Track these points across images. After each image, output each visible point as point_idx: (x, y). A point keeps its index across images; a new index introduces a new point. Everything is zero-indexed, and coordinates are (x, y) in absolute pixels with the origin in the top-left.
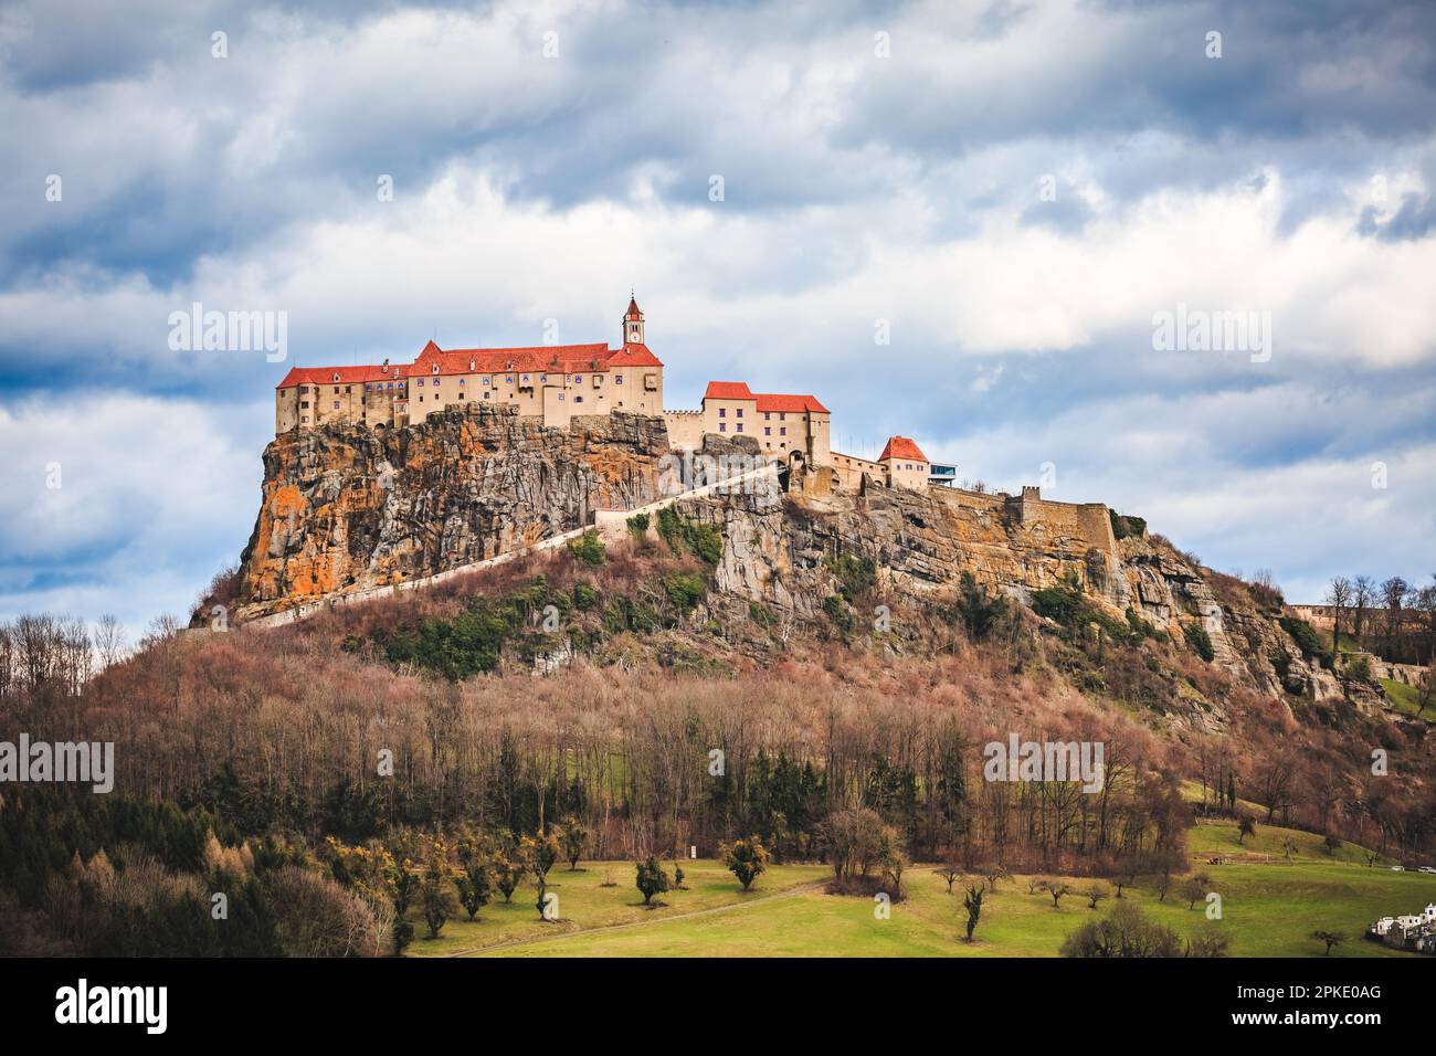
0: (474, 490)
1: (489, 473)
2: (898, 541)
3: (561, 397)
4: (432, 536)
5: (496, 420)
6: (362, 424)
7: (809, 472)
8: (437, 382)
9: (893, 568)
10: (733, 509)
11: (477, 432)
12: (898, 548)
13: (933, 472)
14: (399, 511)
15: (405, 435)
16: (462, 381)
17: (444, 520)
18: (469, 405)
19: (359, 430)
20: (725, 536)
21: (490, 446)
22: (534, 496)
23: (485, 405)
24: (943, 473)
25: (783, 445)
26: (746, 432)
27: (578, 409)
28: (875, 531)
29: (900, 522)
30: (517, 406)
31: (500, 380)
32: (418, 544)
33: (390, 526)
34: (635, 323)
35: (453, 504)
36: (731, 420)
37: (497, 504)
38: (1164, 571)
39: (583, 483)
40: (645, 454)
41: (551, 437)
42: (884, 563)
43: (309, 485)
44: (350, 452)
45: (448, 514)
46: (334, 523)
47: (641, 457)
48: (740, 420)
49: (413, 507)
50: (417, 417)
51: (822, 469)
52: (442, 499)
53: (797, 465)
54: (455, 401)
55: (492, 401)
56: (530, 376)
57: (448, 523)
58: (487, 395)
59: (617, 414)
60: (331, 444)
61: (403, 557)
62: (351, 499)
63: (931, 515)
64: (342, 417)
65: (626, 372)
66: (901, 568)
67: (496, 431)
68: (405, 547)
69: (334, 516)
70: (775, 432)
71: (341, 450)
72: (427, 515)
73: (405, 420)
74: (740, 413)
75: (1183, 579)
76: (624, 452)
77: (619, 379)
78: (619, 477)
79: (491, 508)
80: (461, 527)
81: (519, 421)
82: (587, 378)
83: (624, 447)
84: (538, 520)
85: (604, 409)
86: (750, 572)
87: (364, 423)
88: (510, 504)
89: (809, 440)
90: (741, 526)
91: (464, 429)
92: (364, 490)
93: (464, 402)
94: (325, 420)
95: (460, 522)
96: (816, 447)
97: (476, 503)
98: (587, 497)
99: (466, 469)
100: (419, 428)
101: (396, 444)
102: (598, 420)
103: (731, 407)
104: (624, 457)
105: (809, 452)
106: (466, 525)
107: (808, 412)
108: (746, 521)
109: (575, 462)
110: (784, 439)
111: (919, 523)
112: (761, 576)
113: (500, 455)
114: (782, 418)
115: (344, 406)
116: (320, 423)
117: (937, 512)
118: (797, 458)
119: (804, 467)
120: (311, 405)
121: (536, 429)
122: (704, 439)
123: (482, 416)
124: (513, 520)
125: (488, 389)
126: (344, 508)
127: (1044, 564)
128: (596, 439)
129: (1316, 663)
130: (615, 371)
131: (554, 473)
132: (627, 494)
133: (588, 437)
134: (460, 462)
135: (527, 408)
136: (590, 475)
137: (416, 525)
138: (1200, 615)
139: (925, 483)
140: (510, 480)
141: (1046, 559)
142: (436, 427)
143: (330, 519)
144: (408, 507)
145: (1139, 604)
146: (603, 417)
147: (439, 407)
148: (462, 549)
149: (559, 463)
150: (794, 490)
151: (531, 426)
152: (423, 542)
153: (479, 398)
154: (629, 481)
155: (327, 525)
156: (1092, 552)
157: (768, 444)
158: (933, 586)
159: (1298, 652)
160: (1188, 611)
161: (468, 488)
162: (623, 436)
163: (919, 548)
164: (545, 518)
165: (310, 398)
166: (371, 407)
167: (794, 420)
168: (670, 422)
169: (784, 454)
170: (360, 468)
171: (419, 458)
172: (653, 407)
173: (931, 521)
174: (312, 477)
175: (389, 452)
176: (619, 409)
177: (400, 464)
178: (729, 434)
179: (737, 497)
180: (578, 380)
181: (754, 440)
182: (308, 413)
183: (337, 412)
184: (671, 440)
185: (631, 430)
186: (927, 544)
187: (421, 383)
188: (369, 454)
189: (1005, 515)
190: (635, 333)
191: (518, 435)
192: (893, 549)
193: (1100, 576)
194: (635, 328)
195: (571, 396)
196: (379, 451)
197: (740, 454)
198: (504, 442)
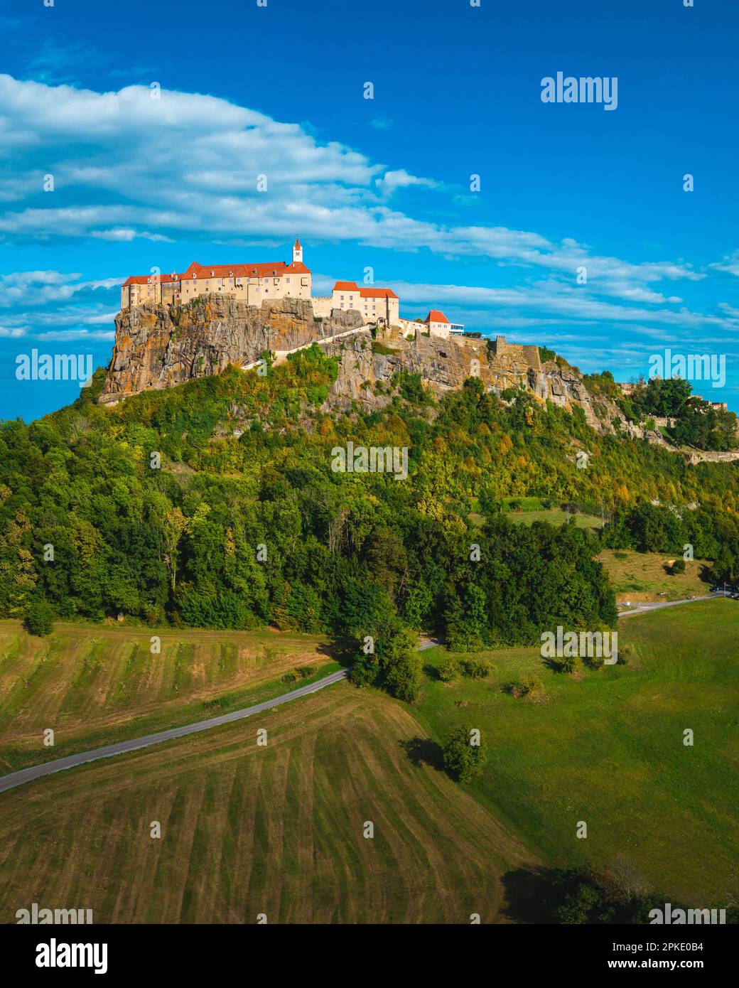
0: (210, 339)
1: (218, 329)
2: (433, 365)
3: (257, 290)
4: (189, 362)
5: (223, 302)
6: (160, 306)
7: (387, 328)
8: (195, 283)
9: (430, 379)
10: (346, 349)
11: (214, 307)
12: (432, 369)
13: (452, 328)
14: (174, 349)
15: (180, 310)
16: (207, 282)
17: (195, 354)
18: (210, 294)
19: (159, 306)
20: (341, 363)
21: (220, 315)
22: (241, 342)
23: (218, 294)
24: (457, 329)
25: (374, 314)
26: (354, 308)
27: (265, 296)
28: (420, 360)
29: (434, 355)
30: (235, 294)
31: (226, 281)
32: (183, 366)
33: (171, 357)
34: (298, 251)
35: (200, 346)
36: (347, 301)
37: (221, 347)
38: (564, 378)
39: (267, 335)
40: (301, 319)
41: (251, 310)
42: (425, 376)
43: (135, 334)
44: (155, 317)
45: (197, 351)
46: (144, 354)
47: (298, 321)
48: (351, 302)
49: (181, 347)
50: (185, 299)
51: (393, 327)
52: (195, 343)
53: (381, 325)
54: (204, 292)
55: (222, 292)
56: (241, 279)
57: (197, 356)
58: (220, 289)
59: (287, 299)
60: (146, 314)
61: (175, 373)
62: (152, 342)
63: (450, 352)
64: (151, 300)
65: (292, 276)
66: (434, 379)
67: (223, 308)
68: (176, 367)
69: (144, 350)
70: (370, 308)
71: (150, 317)
72: (187, 351)
73: (180, 302)
74: (351, 298)
75: (571, 381)
76: (289, 318)
77: (288, 280)
78: (286, 331)
79: (217, 349)
80: (202, 358)
81: (236, 302)
82: (270, 279)
83: (290, 316)
84: (242, 355)
85: (280, 296)
86: (353, 384)
87: (161, 303)
88: (227, 347)
89: (388, 312)
90: (349, 357)
91: (207, 307)
92: (159, 338)
93: (208, 293)
94: (143, 302)
95: (203, 355)
96: (390, 317)
97: (211, 346)
98: (268, 343)
99: (207, 327)
100: (187, 306)
101: (175, 314)
102: (277, 301)
103: (347, 294)
104: (289, 320)
105: (388, 318)
106: (205, 358)
107: (387, 298)
108: (352, 355)
109: (263, 324)
110: (375, 312)
111: (443, 355)
112: (358, 385)
113: (225, 320)
114: (374, 301)
115: (152, 295)
116: (141, 303)
117: (454, 349)
118: (381, 321)
119: (385, 326)
120: (136, 295)
121: (244, 306)
122: (332, 311)
123: (217, 299)
124: (228, 355)
125: (221, 286)
126: (150, 347)
127: (506, 376)
128: (275, 311)
129: (631, 422)
130: (285, 276)
131: (251, 330)
132: (290, 340)
133: (271, 311)
134: (205, 324)
135: (240, 296)
136: (270, 331)
137: (181, 356)
138: (580, 400)
139: (448, 334)
140: (228, 334)
141: (507, 373)
142: (194, 307)
143: (142, 353)
144: (179, 347)
145: (552, 395)
146: (279, 300)
147: (196, 295)
148: (203, 370)
149: (254, 324)
150: (379, 337)
151: (242, 305)
152: (185, 366)
153: (216, 291)
154: (291, 334)
155: (140, 356)
156: (531, 370)
157: (366, 314)
158: (450, 388)
159: (624, 417)
160: (575, 398)
161: (207, 338)
162: (289, 310)
163: (443, 368)
164: (245, 354)
165: (135, 291)
166: (165, 296)
167: (380, 301)
168: (314, 302)
169: (374, 320)
170: (158, 326)
171: (186, 321)
172: (306, 295)
173: (450, 354)
174: (136, 331)
175: (172, 318)
176: (288, 296)
177: (177, 324)
178: (345, 309)
179: (348, 343)
180: (267, 281)
181: (358, 312)
182: (135, 299)
183: (149, 298)
184: (314, 312)
185: (294, 307)
186: (448, 367)
187: (187, 283)
188: (163, 319)
189: (487, 350)
190: (298, 257)
191: (234, 310)
192: (430, 369)
193: (533, 382)
194: (298, 254)
195: (262, 289)
196: (168, 318)
197: (351, 319)
198: (227, 313)
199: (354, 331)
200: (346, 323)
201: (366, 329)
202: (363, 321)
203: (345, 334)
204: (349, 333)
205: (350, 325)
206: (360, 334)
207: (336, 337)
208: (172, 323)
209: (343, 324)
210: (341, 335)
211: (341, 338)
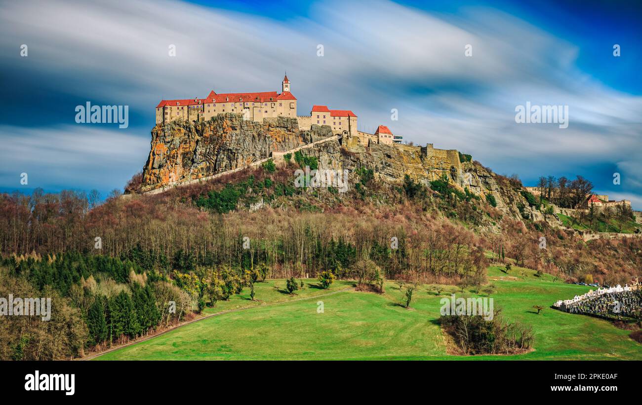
0: (228, 145)
1: (234, 138)
2: (382, 163)
3: (260, 111)
4: (213, 161)
5: (236, 119)
7: (349, 138)
8: (215, 105)
9: (380, 173)
10: (322, 152)
11: (229, 123)
12: (382, 166)
13: (394, 138)
14: (201, 152)
15: (203, 125)
16: (224, 105)
17: (217, 155)
18: (226, 114)
19: (186, 123)
20: (319, 161)
21: (234, 128)
22: (250, 147)
23: (232, 114)
24: (398, 139)
25: (340, 128)
26: (327, 124)
27: (265, 115)
28: (373, 160)
29: (382, 156)
30: (244, 114)
31: (238, 104)
32: (208, 164)
33: (198, 157)
34: (287, 84)
35: (220, 149)
36: (321, 119)
37: (236, 150)
38: (478, 174)
39: (268, 142)
40: (290, 131)
41: (256, 125)
42: (377, 171)
43: (169, 142)
44: (183, 131)
45: (219, 153)
46: (177, 156)
47: (289, 133)
48: (324, 119)
49: (206, 151)
50: (207, 117)
51: (354, 137)
52: (217, 148)
53: (345, 136)
54: (221, 112)
55: (234, 112)
56: (248, 103)
57: (219, 156)
58: (233, 110)
59: (280, 117)
60: (176, 128)
61: (202, 169)
62: (183, 148)
63: (393, 153)
64: (180, 118)
65: (283, 102)
66: (383, 173)
67: (236, 123)
68: (203, 165)
69: (177, 153)
70: (337, 124)
71: (179, 130)
72: (211, 154)
73: (203, 119)
74: (324, 117)
75: (485, 177)
76: (283, 131)
77: (281, 105)
78: (281, 140)
79: (234, 151)
80: (223, 158)
81: (245, 119)
82: (269, 104)
83: (283, 129)
84: (251, 156)
85: (275, 115)
87: (188, 120)
88: (241, 150)
89: (349, 126)
90: (325, 158)
91: (225, 123)
92: (188, 144)
93: (224, 113)
94: (174, 119)
95: (223, 156)
96: (352, 129)
97: (229, 149)
98: (269, 147)
99: (225, 137)
100: (208, 122)
101: (200, 128)
102: (273, 119)
103: (321, 114)
104: (283, 133)
105: (350, 131)
106: (225, 158)
107: (349, 117)
108: (326, 156)
109: (265, 135)
110: (340, 126)
111: (389, 157)
113: (238, 132)
114: (340, 119)
115: (181, 114)
116: (172, 120)
117: (396, 152)
118: (345, 133)
119: (348, 136)
120: (169, 114)
121: (251, 122)
122: (312, 127)
123: (231, 118)
124: (242, 155)
125: (233, 108)
126: (181, 151)
127: (435, 172)
128: (273, 126)
129: (534, 207)
130: (279, 101)
131: (257, 139)
132: (284, 146)
133: (270, 125)
134: (223, 135)
135: (247, 116)
136: (270, 139)
137: (207, 157)
138: (491, 190)
139: (391, 142)
140: (241, 141)
141: (435, 170)
142: (214, 122)
143: (176, 155)
144: (204, 151)
145: (469, 186)
146: (275, 118)
147: (215, 115)
148: (224, 166)
149: (259, 135)
150: (344, 144)
151: (249, 121)
152: (210, 163)
153: (230, 111)
154: (284, 141)
155: (175, 157)
156: (453, 167)
157: (335, 128)
158: (395, 179)
159: (528, 204)
160: (487, 189)
161: (226, 144)
162: (282, 125)
163: (389, 165)
164: (254, 155)
165: (168, 111)
166: (191, 115)
167: (344, 119)
168: (299, 120)
169: (340, 132)
170: (187, 137)
171: (208, 133)
172: (293, 115)
173: (394, 156)
174: (169, 140)
175: (197, 131)
176: (281, 115)
177: (201, 135)
178: (320, 124)
179: (324, 147)
180: (266, 105)
181: (330, 127)
182: (168, 116)
183: (178, 116)
184: (299, 127)
185: (285, 123)
186: (392, 164)
187: (209, 105)
188: (190, 131)
189: (420, 154)
190: (287, 88)
191: (244, 125)
192: (380, 166)
193: (455, 176)
194: (287, 86)
195: (263, 110)
196: (194, 131)
197: (324, 131)
198: (239, 127)
199: (327, 140)
200: (322, 134)
201: (335, 138)
202: (332, 133)
203: (321, 141)
204: (324, 141)
205: (324, 135)
206: (332, 141)
207: (315, 143)
208: (197, 135)
209: (319, 135)
210: (318, 142)
211: (319, 144)
